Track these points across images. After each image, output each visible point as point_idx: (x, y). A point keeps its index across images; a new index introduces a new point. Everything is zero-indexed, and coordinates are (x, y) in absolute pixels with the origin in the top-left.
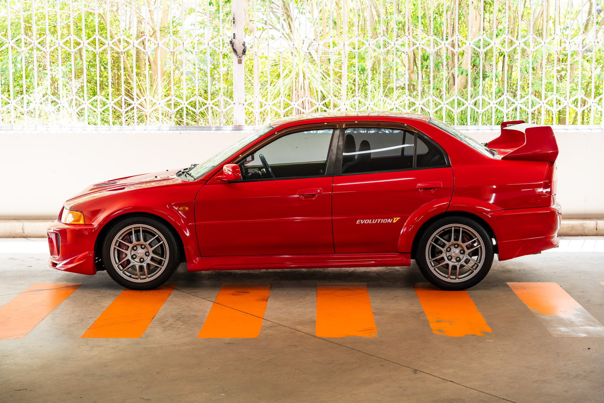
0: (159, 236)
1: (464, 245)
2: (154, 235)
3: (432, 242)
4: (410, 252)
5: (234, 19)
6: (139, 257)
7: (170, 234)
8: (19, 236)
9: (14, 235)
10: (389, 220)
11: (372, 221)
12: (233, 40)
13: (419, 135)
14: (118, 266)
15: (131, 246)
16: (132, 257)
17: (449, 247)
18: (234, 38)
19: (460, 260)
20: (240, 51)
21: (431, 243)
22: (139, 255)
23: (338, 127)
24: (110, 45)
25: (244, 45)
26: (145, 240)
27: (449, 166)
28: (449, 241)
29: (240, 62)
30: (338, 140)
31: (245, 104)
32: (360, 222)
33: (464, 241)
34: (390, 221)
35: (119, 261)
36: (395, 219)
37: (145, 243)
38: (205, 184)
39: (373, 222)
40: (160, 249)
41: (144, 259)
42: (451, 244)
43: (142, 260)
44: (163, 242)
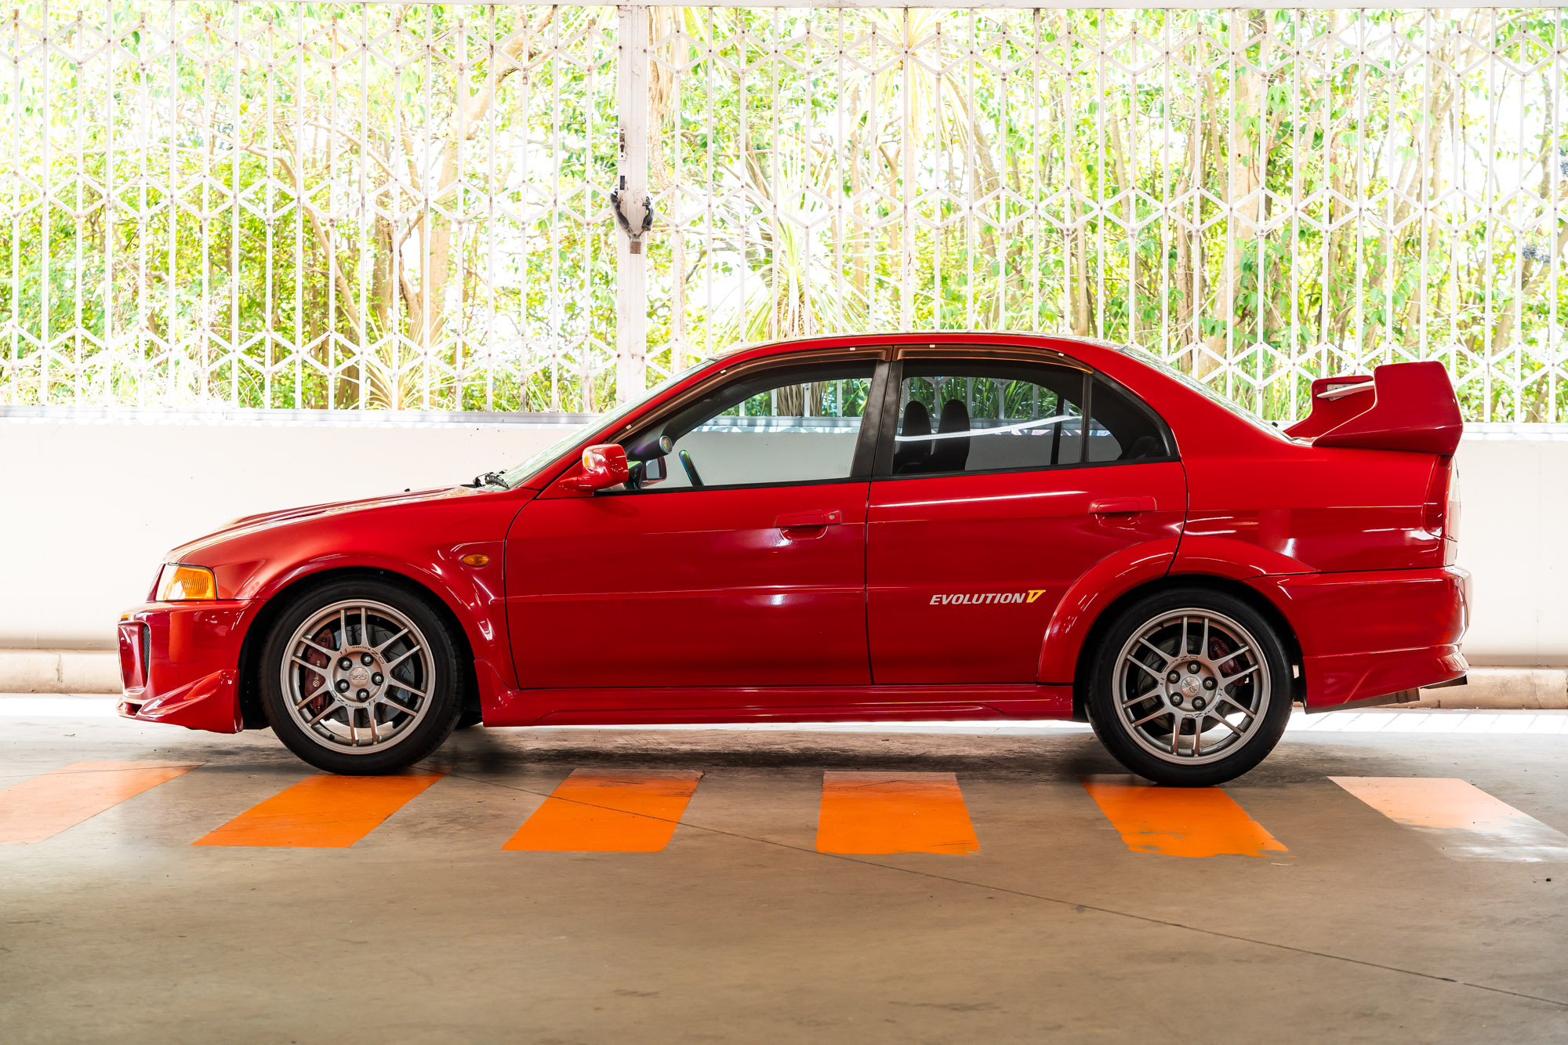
0: (410, 631)
1: (1215, 665)
2: (396, 630)
3: (1129, 657)
4: (1072, 680)
5: (622, 139)
6: (356, 686)
7: (440, 627)
8: (48, 687)
9: (35, 687)
10: (1017, 595)
11: (970, 599)
12: (620, 192)
13: (1096, 379)
14: (300, 711)
15: (335, 656)
16: (338, 685)
17: (1173, 671)
18: (622, 188)
19: (1204, 706)
20: (636, 221)
21: (1126, 660)
22: (355, 682)
23: (884, 358)
24: (302, 201)
25: (647, 205)
26: (374, 643)
27: (1175, 458)
28: (1175, 653)
29: (635, 248)
30: (883, 389)
31: (648, 357)
32: (941, 601)
33: (1213, 656)
34: (1018, 598)
35: (304, 697)
36: (1032, 592)
37: (371, 650)
38: (535, 498)
39: (974, 601)
40: (411, 667)
41: (368, 693)
42: (1179, 661)
43: (363, 695)
44: (421, 649)
